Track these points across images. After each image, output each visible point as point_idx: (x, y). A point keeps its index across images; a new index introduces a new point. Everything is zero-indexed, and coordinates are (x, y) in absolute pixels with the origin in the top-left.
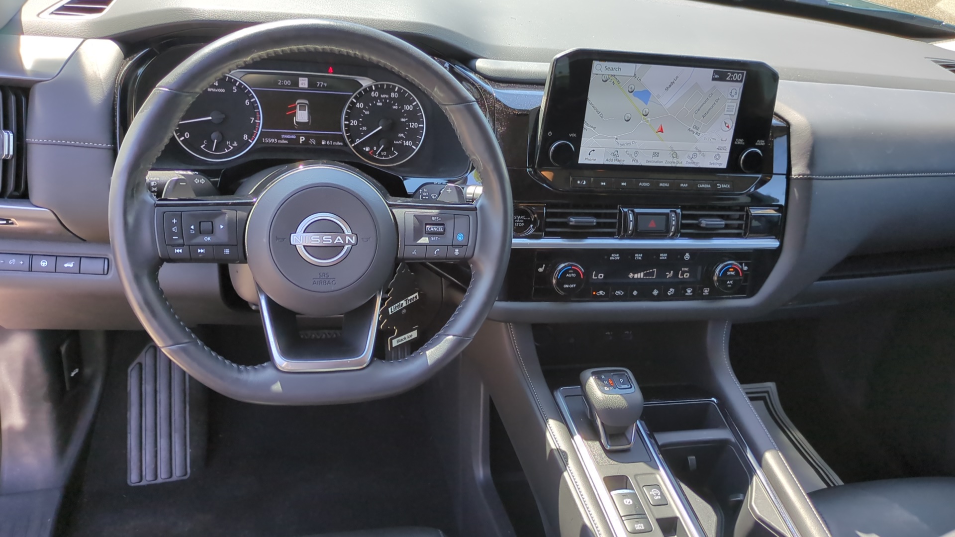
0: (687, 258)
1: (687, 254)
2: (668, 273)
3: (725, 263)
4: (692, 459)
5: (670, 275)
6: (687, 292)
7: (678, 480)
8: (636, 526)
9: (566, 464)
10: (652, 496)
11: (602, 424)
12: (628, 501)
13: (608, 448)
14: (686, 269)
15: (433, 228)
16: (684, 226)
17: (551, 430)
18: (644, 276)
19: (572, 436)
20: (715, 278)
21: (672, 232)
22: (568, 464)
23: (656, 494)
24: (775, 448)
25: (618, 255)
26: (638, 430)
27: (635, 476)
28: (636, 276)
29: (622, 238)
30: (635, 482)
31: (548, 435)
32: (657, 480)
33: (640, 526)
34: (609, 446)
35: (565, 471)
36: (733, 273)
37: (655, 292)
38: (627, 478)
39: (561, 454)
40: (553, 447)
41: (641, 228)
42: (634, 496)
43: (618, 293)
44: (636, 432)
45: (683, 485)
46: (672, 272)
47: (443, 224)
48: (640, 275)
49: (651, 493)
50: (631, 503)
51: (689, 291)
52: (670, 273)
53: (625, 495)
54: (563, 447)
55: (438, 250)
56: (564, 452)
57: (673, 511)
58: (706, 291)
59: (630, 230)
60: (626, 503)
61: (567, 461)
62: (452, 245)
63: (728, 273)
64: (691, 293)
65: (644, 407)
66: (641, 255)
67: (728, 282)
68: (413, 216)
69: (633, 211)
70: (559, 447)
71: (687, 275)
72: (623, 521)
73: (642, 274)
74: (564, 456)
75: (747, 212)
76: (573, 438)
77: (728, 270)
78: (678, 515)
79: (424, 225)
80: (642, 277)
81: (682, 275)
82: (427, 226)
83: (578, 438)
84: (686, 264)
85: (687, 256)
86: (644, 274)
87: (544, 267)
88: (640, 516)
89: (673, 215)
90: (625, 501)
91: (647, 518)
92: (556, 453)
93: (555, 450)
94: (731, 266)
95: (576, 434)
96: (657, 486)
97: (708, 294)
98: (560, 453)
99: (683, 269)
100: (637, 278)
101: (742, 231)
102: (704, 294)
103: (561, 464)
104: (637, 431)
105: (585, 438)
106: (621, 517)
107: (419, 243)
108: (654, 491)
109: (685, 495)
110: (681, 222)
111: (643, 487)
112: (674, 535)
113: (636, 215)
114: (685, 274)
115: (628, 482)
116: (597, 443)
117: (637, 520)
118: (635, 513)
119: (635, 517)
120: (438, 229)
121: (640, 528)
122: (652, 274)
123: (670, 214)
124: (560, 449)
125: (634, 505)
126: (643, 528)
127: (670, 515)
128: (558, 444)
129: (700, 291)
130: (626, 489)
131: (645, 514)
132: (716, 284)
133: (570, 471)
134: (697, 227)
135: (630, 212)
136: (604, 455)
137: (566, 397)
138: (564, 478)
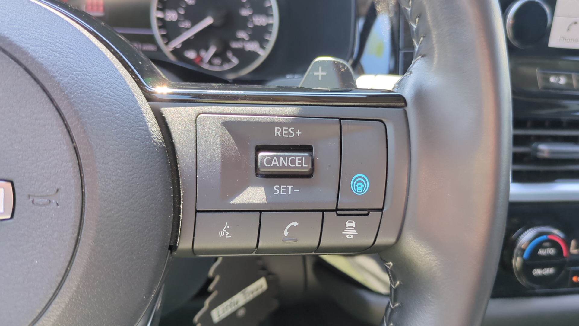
15: (278, 157)
47: (307, 149)
55: (295, 224)
62: (337, 210)
68: (218, 125)
79: (253, 152)
82: (261, 154)
107: (237, 205)
120: (293, 162)
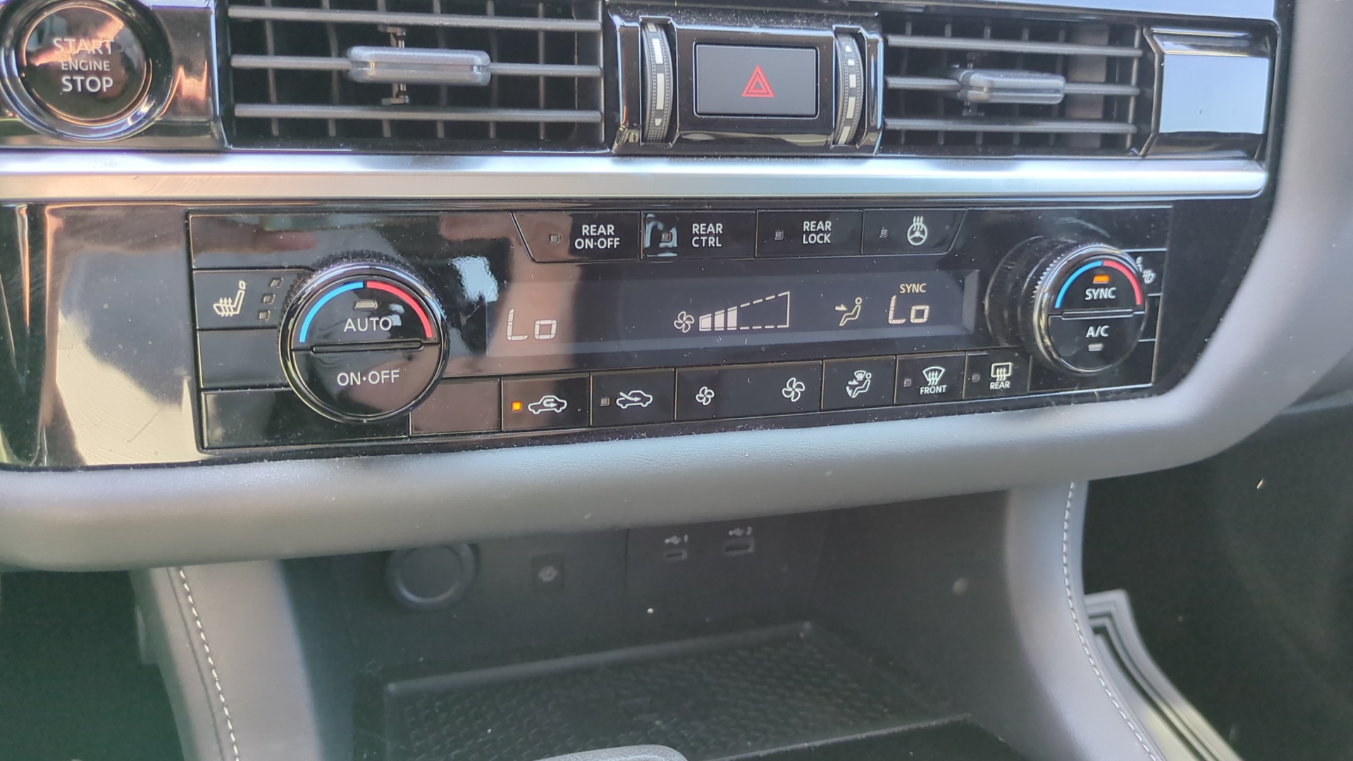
0: (919, 239)
1: (918, 223)
2: (843, 308)
3: (1072, 255)
5: (849, 313)
6: (926, 383)
14: (918, 288)
16: (897, 103)
18: (740, 323)
20: (1039, 321)
21: (849, 122)
25: (611, 229)
28: (705, 323)
29: (628, 153)
36: (1106, 294)
37: (794, 390)
41: (708, 101)
43: (629, 399)
46: (859, 301)
48: (726, 319)
51: (934, 379)
52: (851, 306)
58: (1001, 376)
59: (660, 113)
63: (1091, 294)
64: (940, 383)
66: (719, 228)
67: (1091, 332)
69: (667, 28)
71: (921, 314)
73: (733, 314)
75: (1144, 45)
77: (1087, 280)
80: (733, 322)
81: (902, 312)
84: (915, 265)
85: (918, 229)
86: (740, 311)
87: (241, 293)
89: (848, 49)
94: (1098, 264)
97: (1008, 385)
99: (904, 288)
100: (713, 332)
101: (1127, 128)
102: (993, 386)
110: (885, 83)
113: (680, 50)
114: (914, 309)
122: (774, 312)
123: (835, 42)
129: (976, 377)
132: (1042, 343)
134: (951, 105)
135: (652, 28)
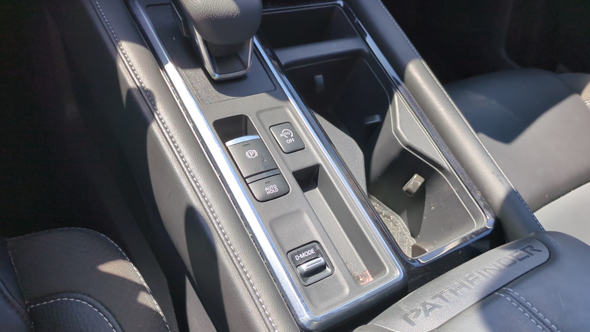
4: (319, 78)
7: (312, 111)
8: (266, 189)
9: (153, 109)
10: (284, 139)
11: (205, 43)
12: (252, 153)
13: (216, 77)
17: (126, 58)
19: (161, 65)
22: (156, 110)
23: (288, 135)
24: (417, 57)
26: (256, 51)
27: (258, 113)
30: (258, 122)
31: (121, 66)
32: (287, 115)
33: (272, 189)
34: (217, 75)
35: (152, 120)
38: (246, 118)
39: (144, 95)
40: (131, 84)
42: (260, 145)
44: (254, 54)
45: (318, 117)
49: (281, 135)
50: (257, 154)
53: (246, 145)
54: (147, 84)
56: (147, 91)
57: (313, 156)
60: (249, 157)
61: (154, 105)
65: (263, 16)
70: (141, 83)
72: (247, 184)
74: (149, 97)
76: (163, 68)
78: (320, 162)
83: (170, 67)
88: (270, 173)
90: (247, 153)
91: (280, 174)
92: (137, 95)
93: (135, 89)
95: (167, 62)
96: (288, 124)
98: (143, 93)
103: (145, 109)
104: (254, 51)
105: (181, 64)
106: (244, 179)
108: (285, 133)
109: (323, 131)
111: (270, 127)
112: (316, 188)
115: (248, 123)
116: (200, 72)
117: (267, 180)
118: (263, 170)
119: (264, 175)
121: (273, 191)
124: (143, 88)
125: (261, 158)
126: (277, 190)
127: (308, 163)
128: (138, 79)
130: (246, 134)
131: (277, 168)
133: (161, 119)
136: (211, 88)
137: (148, 6)
138: (153, 132)
